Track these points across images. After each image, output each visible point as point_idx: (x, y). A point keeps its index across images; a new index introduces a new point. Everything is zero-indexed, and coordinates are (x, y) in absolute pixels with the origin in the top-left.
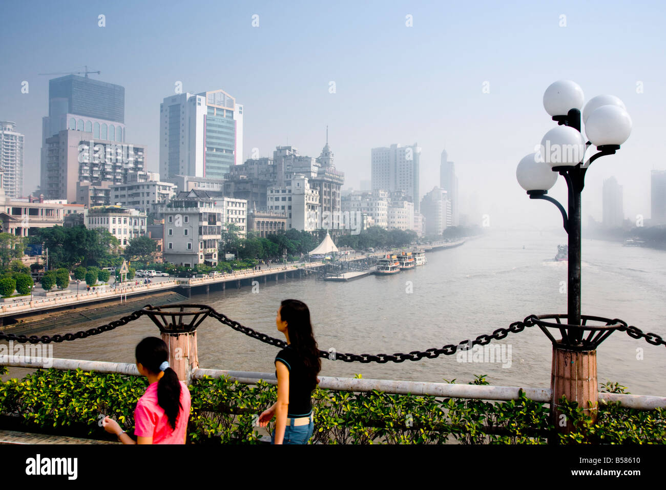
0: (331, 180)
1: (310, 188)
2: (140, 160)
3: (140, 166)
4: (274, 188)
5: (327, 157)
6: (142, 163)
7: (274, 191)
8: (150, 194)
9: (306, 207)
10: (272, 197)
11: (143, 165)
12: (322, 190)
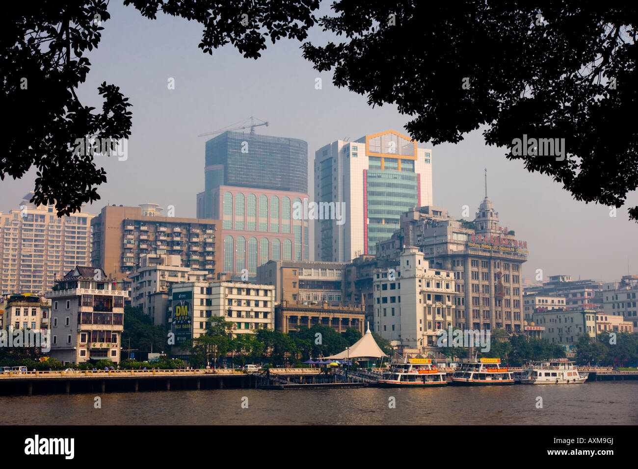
0: (488, 254)
1: (431, 267)
2: (210, 240)
3: (209, 249)
4: (380, 271)
5: (484, 219)
6: (211, 245)
7: (381, 275)
8: (151, 283)
9: (419, 297)
10: (378, 283)
11: (214, 248)
12: (468, 271)
